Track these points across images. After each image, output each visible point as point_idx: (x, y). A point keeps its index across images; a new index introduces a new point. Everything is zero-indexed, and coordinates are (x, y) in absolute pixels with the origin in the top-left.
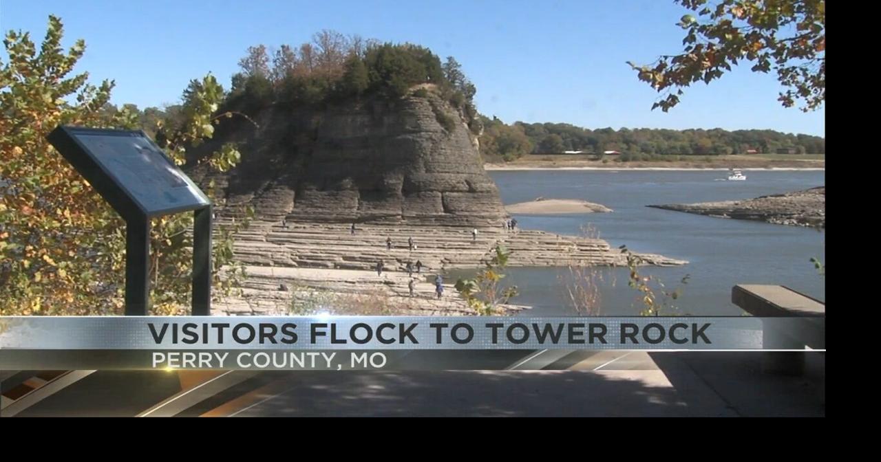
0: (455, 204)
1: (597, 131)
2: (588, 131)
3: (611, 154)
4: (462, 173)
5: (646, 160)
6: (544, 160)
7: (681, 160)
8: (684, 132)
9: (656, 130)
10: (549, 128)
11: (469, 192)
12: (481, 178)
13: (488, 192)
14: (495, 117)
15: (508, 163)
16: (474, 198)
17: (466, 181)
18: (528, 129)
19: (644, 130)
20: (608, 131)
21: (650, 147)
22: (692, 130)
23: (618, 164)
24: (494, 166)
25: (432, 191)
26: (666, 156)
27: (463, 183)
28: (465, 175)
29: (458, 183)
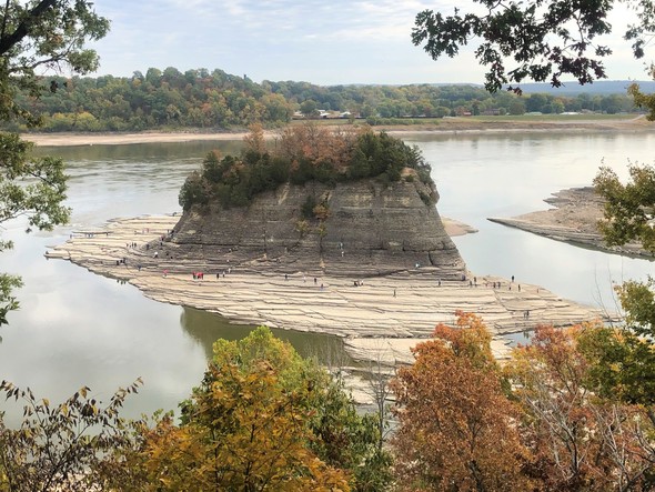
11: (444, 249)
13: (454, 248)
18: (274, 87)
25: (423, 251)
28: (441, 238)
29: (438, 244)
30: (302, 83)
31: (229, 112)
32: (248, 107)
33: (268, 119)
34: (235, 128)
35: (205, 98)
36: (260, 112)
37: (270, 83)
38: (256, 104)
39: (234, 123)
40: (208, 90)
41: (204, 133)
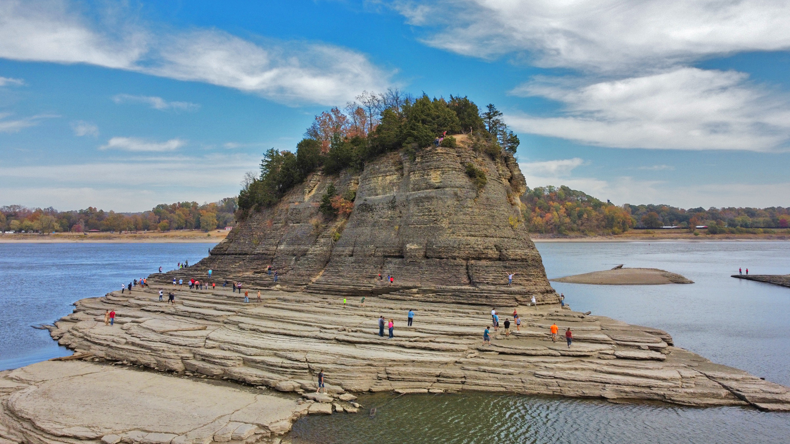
0: (482, 274)
1: (691, 210)
2: (683, 210)
3: (703, 228)
4: (492, 237)
5: (732, 232)
6: (644, 233)
7: (765, 232)
8: (766, 210)
9: (741, 209)
10: (651, 208)
11: (499, 259)
12: (515, 243)
13: (522, 260)
14: (609, 201)
15: (615, 236)
16: (505, 267)
17: (495, 246)
18: (634, 210)
19: (730, 209)
20: (700, 210)
21: (736, 222)
22: (773, 208)
23: (708, 236)
24: (604, 238)
25: (454, 258)
26: (750, 230)
27: (491, 249)
28: (495, 239)
29: (486, 248)
30: (661, 206)
31: (567, 220)
32: (585, 216)
33: (605, 227)
34: (572, 234)
35: (548, 210)
36: (597, 220)
37: (630, 206)
38: (594, 213)
39: (572, 230)
40: (551, 203)
41: (544, 238)
